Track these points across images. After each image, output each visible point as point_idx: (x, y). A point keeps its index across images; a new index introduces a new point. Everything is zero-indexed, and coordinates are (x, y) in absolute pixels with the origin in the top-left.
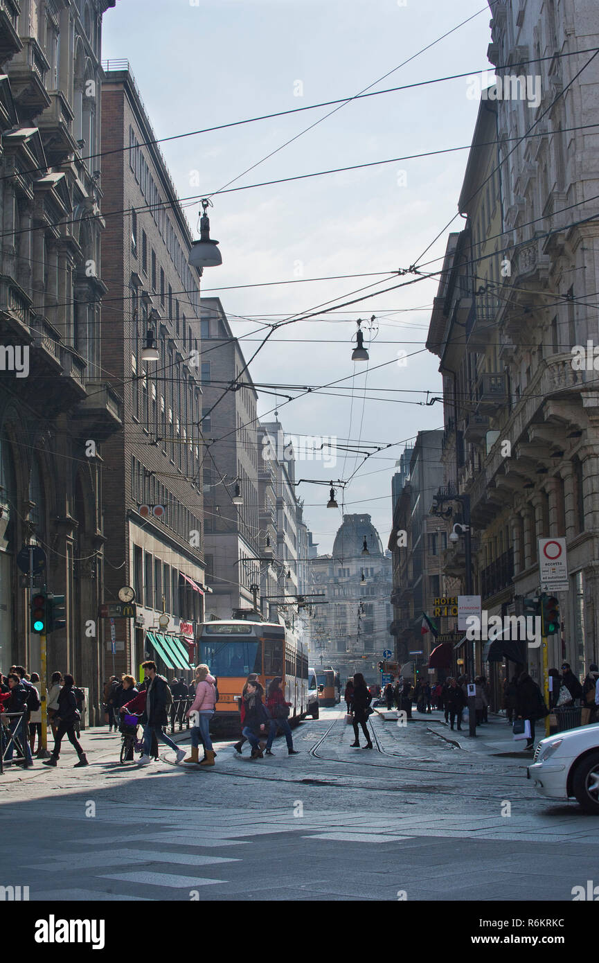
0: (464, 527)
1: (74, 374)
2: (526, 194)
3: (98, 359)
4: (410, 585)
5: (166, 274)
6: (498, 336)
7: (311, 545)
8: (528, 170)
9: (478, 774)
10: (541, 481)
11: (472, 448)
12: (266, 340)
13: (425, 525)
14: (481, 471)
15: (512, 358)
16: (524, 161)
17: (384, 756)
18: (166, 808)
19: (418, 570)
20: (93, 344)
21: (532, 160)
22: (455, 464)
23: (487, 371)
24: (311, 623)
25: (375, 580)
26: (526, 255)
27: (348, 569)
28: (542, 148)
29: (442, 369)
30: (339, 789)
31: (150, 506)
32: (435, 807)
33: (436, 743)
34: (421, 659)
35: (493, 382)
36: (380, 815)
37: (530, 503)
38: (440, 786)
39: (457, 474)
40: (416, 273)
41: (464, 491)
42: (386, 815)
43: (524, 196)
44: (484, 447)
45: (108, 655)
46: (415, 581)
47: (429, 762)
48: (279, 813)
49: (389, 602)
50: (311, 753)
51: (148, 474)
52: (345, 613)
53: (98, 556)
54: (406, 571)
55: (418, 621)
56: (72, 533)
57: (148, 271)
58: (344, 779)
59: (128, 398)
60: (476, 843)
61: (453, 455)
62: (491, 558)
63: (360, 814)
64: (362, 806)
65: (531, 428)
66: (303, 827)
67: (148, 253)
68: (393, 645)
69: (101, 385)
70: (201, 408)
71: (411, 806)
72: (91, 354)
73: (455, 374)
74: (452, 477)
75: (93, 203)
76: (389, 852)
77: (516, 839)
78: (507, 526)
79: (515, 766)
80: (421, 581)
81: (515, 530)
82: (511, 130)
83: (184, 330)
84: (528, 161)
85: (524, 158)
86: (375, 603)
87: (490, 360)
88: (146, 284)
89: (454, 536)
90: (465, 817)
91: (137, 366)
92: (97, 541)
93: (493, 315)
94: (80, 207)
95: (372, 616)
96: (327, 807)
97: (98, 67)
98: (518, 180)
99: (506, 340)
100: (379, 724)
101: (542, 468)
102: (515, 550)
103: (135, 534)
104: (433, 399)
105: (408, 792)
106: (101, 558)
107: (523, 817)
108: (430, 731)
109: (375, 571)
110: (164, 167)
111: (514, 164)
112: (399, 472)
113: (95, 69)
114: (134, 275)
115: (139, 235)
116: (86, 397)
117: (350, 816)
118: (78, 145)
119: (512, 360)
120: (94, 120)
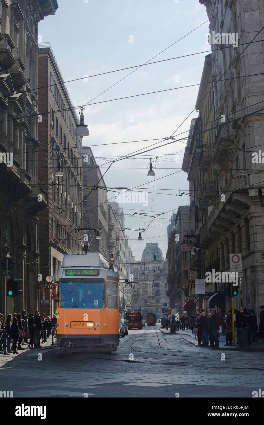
0: (197, 249)
1: (26, 182)
2: (225, 101)
3: (37, 175)
4: (176, 274)
5: (67, 137)
6: (213, 165)
7: (132, 256)
8: (226, 91)
9: (202, 357)
10: (232, 228)
11: (202, 214)
12: (109, 168)
13: (182, 248)
14: (206, 223)
15: (219, 174)
16: (223, 87)
17: (162, 350)
18: (65, 372)
19: (179, 268)
20: (35, 169)
21: (227, 87)
22: (195, 221)
23: (208, 180)
24: (132, 291)
25: (160, 272)
26: (224, 129)
27: (148, 267)
28: (231, 82)
29: (189, 179)
30: (141, 364)
31: (59, 240)
32: (182, 371)
33: (185, 344)
34: (180, 307)
35: (211, 185)
36: (158, 375)
37: (227, 238)
38: (185, 362)
39: (196, 225)
40: (173, 139)
41: (198, 233)
42: (160, 375)
43: (224, 103)
44: (207, 213)
45: (42, 305)
46: (178, 272)
47: (181, 352)
48: (114, 374)
49: (166, 282)
50: (130, 349)
51: (59, 226)
52: (147, 286)
53: (37, 262)
54: (174, 268)
55: (179, 290)
56: (25, 252)
57: (59, 136)
58: (143, 359)
59: (50, 192)
60: (198, 387)
61: (194, 217)
62: (210, 262)
63: (149, 375)
64: (151, 371)
65: (227, 205)
66: (124, 380)
67: (59, 128)
68: (168, 300)
69: (38, 187)
70: (82, 196)
71: (172, 371)
72: (34, 173)
73: (194, 181)
74: (193, 226)
75: (34, 106)
76: (161, 391)
77: (216, 385)
78: (217, 248)
79: (218, 354)
80: (180, 273)
81: (220, 250)
82: (218, 74)
83: (75, 162)
84: (225, 87)
85: (224, 86)
86: (160, 282)
87: (209, 175)
88: (58, 142)
89: (193, 253)
90: (195, 376)
91: (54, 179)
92: (36, 256)
93: (211, 155)
94: (28, 108)
95: (159, 288)
96: (135, 371)
97: (36, 46)
98: (221, 96)
99: (216, 166)
100: (161, 335)
101: (232, 223)
102: (220, 259)
103: (54, 252)
104: (182, 193)
105: (171, 365)
106: (38, 263)
107: (220, 375)
108: (183, 338)
109: (160, 268)
110: (66, 90)
111: (219, 89)
112: (171, 224)
113: (35, 47)
114: (53, 138)
115: (55, 120)
116: (31, 192)
117: (145, 375)
118: (28, 81)
119: (219, 175)
120: (35, 69)
